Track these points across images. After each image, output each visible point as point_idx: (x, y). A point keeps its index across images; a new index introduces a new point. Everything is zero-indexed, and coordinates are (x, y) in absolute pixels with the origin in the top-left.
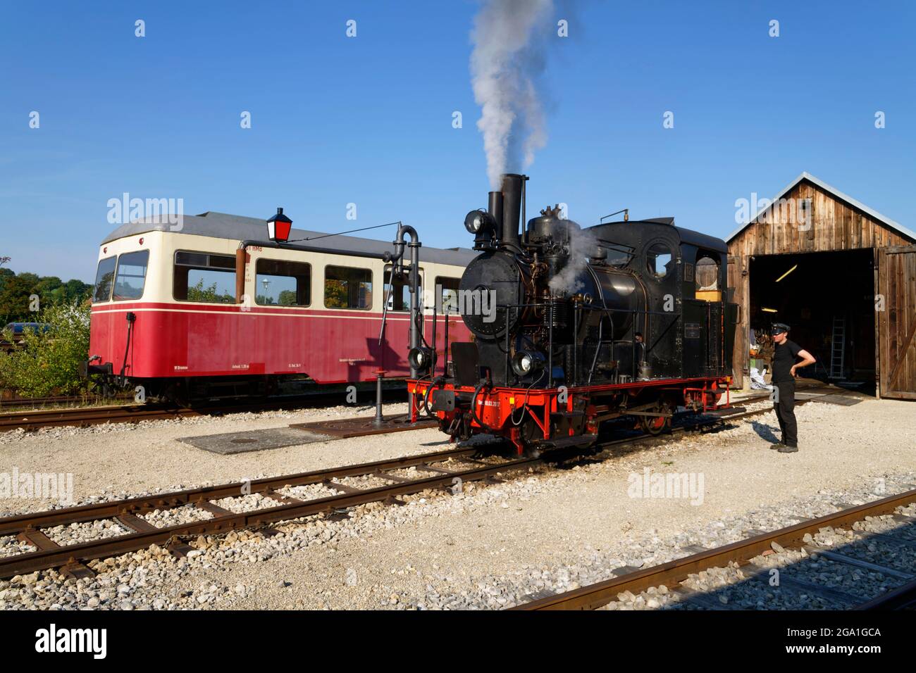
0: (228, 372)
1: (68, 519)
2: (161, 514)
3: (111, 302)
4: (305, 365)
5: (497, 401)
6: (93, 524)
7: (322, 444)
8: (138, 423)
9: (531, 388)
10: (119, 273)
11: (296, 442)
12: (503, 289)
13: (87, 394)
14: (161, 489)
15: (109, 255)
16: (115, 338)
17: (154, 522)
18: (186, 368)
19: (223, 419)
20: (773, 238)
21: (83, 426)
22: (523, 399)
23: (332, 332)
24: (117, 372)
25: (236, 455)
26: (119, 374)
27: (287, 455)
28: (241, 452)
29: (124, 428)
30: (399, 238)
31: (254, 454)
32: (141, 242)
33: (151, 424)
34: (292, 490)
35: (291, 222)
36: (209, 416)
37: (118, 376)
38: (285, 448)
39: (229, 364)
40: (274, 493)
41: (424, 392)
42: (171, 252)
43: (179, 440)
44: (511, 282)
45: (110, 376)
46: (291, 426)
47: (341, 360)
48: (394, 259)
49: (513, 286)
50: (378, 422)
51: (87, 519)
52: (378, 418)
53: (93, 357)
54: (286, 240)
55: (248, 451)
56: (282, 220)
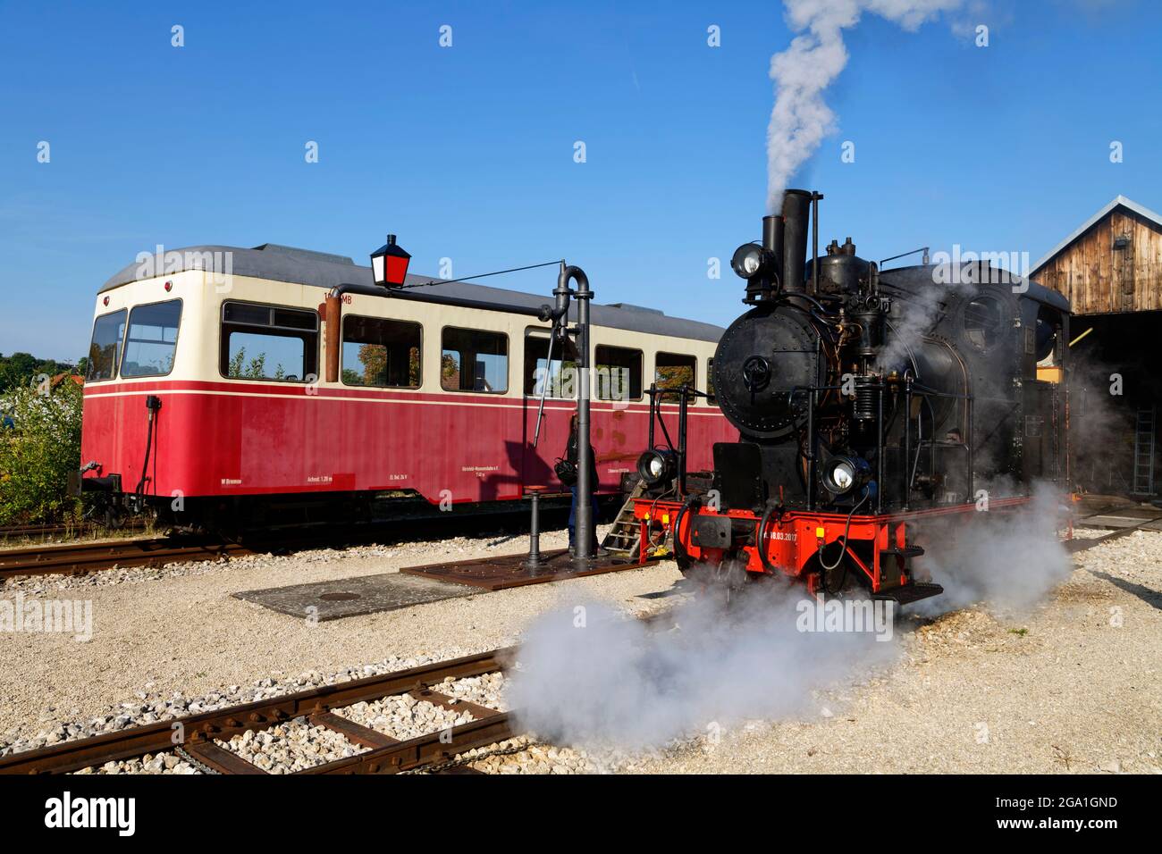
0: (301, 487)
1: (98, 755)
2: (257, 739)
3: (119, 380)
4: (413, 477)
5: (793, 532)
6: (141, 761)
7: (463, 601)
8: (161, 567)
9: (854, 514)
10: (131, 337)
11: (423, 599)
12: (790, 362)
13: (73, 522)
14: (238, 688)
15: (112, 308)
16: (125, 437)
17: (250, 756)
18: (239, 482)
19: (291, 558)
20: (1071, 291)
21: (76, 575)
22: (839, 530)
23: (452, 427)
24: (129, 487)
25: (338, 622)
26: (134, 492)
27: (417, 620)
28: (344, 616)
29: (140, 576)
30: (562, 285)
31: (365, 619)
32: (168, 287)
33: (183, 569)
34: (457, 686)
35: (408, 257)
36: (269, 555)
37: (131, 494)
38: (410, 609)
39: (303, 476)
40: (430, 693)
41: (666, 519)
42: (218, 303)
43: (237, 596)
44: (805, 352)
45: (115, 494)
46: (402, 570)
47: (464, 469)
48: (555, 316)
49: (808, 358)
50: (533, 564)
51: (130, 753)
52: (534, 557)
53: (88, 465)
54: (401, 285)
55: (353, 615)
56: (394, 254)
